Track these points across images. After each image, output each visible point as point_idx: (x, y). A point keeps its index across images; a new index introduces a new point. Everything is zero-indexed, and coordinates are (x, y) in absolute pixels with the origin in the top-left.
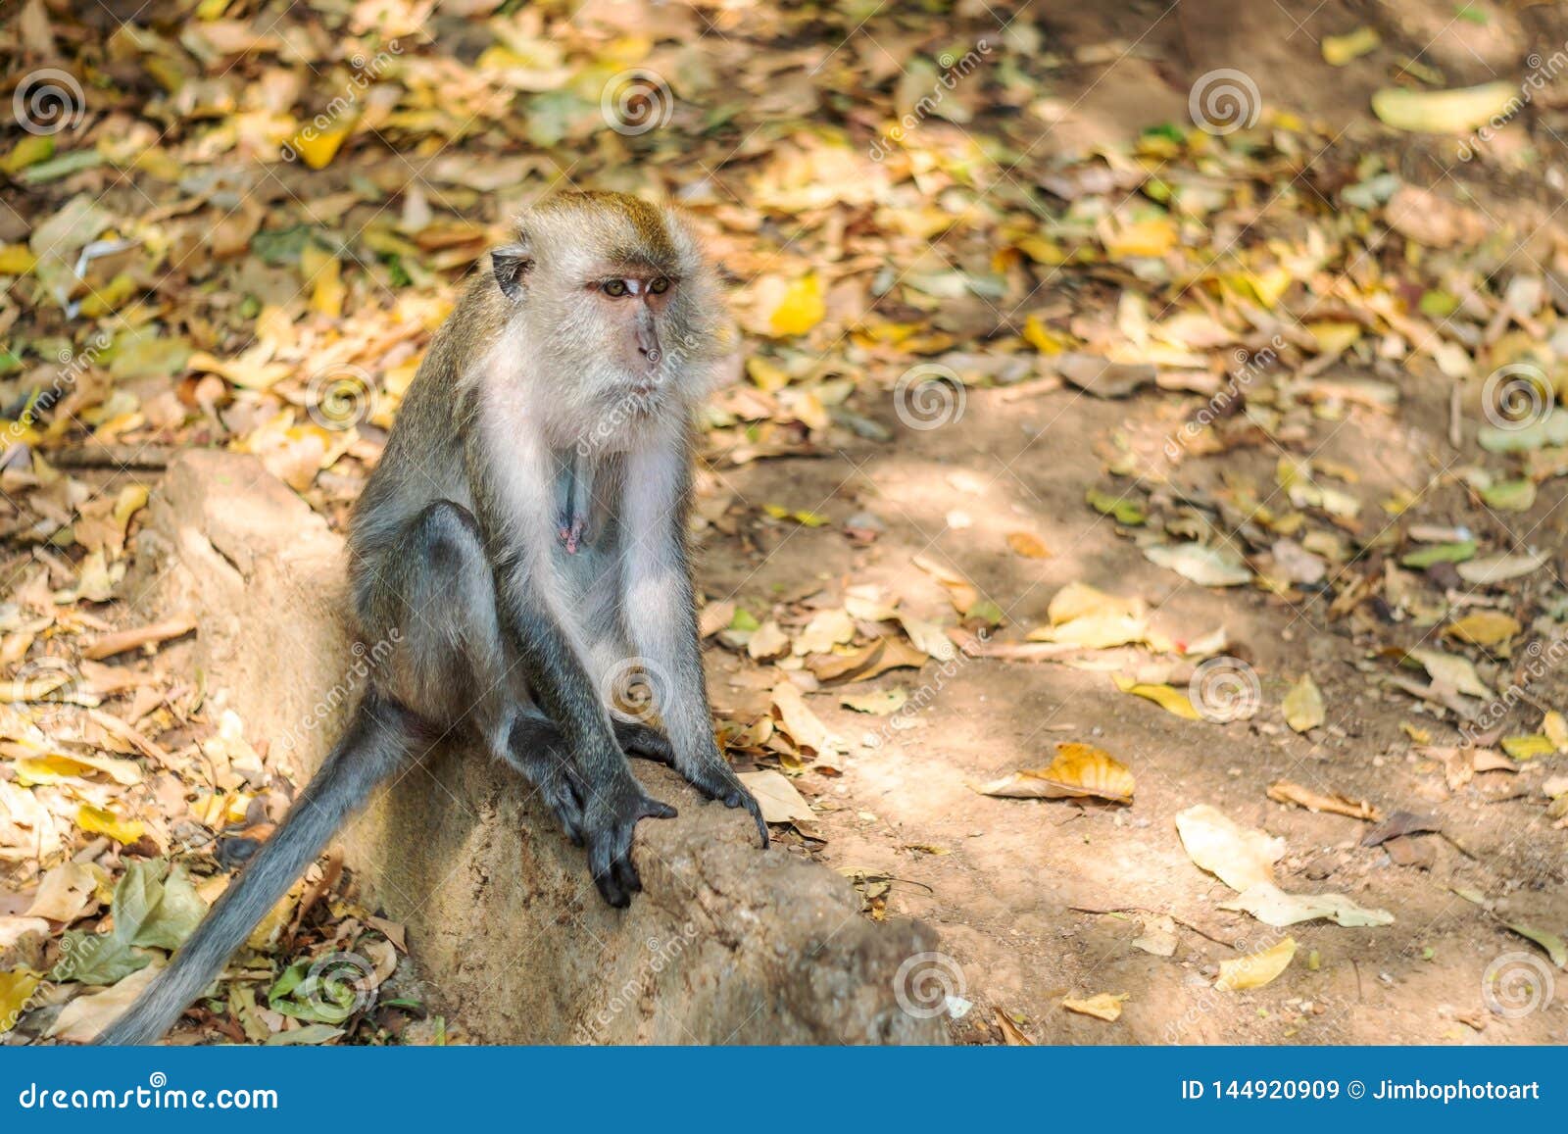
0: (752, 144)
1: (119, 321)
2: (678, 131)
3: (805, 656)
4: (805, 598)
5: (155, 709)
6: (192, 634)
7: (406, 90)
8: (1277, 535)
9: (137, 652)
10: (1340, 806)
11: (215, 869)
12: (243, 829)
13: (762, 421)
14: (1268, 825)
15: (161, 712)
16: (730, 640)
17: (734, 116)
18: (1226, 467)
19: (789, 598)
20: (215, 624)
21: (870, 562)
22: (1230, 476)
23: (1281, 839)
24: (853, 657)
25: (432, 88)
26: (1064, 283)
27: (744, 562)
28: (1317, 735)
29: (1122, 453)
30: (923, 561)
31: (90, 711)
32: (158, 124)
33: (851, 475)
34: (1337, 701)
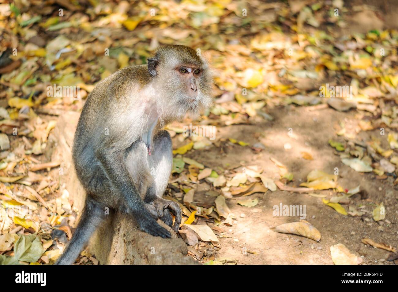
0: (254, 29)
1: (65, 72)
2: (234, 25)
3: (230, 187)
4: (235, 168)
5: (46, 188)
6: (59, 166)
7: (160, 10)
8: (383, 157)
9: (45, 170)
10: (383, 247)
11: (50, 239)
12: (60, 227)
13: (236, 113)
14: (360, 252)
15: (48, 189)
16: (209, 181)
17: (251, 22)
18: (373, 135)
19: (230, 168)
20: (65, 164)
21: (258, 158)
22: (373, 137)
23: (363, 256)
24: (245, 188)
25: (166, 9)
26: (336, 76)
27: (220, 156)
28: (381, 223)
29: (342, 128)
30: (273, 159)
31: (27, 187)
32: (89, 15)
33: (259, 131)
34: (390, 212)
